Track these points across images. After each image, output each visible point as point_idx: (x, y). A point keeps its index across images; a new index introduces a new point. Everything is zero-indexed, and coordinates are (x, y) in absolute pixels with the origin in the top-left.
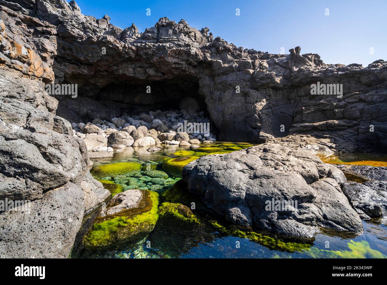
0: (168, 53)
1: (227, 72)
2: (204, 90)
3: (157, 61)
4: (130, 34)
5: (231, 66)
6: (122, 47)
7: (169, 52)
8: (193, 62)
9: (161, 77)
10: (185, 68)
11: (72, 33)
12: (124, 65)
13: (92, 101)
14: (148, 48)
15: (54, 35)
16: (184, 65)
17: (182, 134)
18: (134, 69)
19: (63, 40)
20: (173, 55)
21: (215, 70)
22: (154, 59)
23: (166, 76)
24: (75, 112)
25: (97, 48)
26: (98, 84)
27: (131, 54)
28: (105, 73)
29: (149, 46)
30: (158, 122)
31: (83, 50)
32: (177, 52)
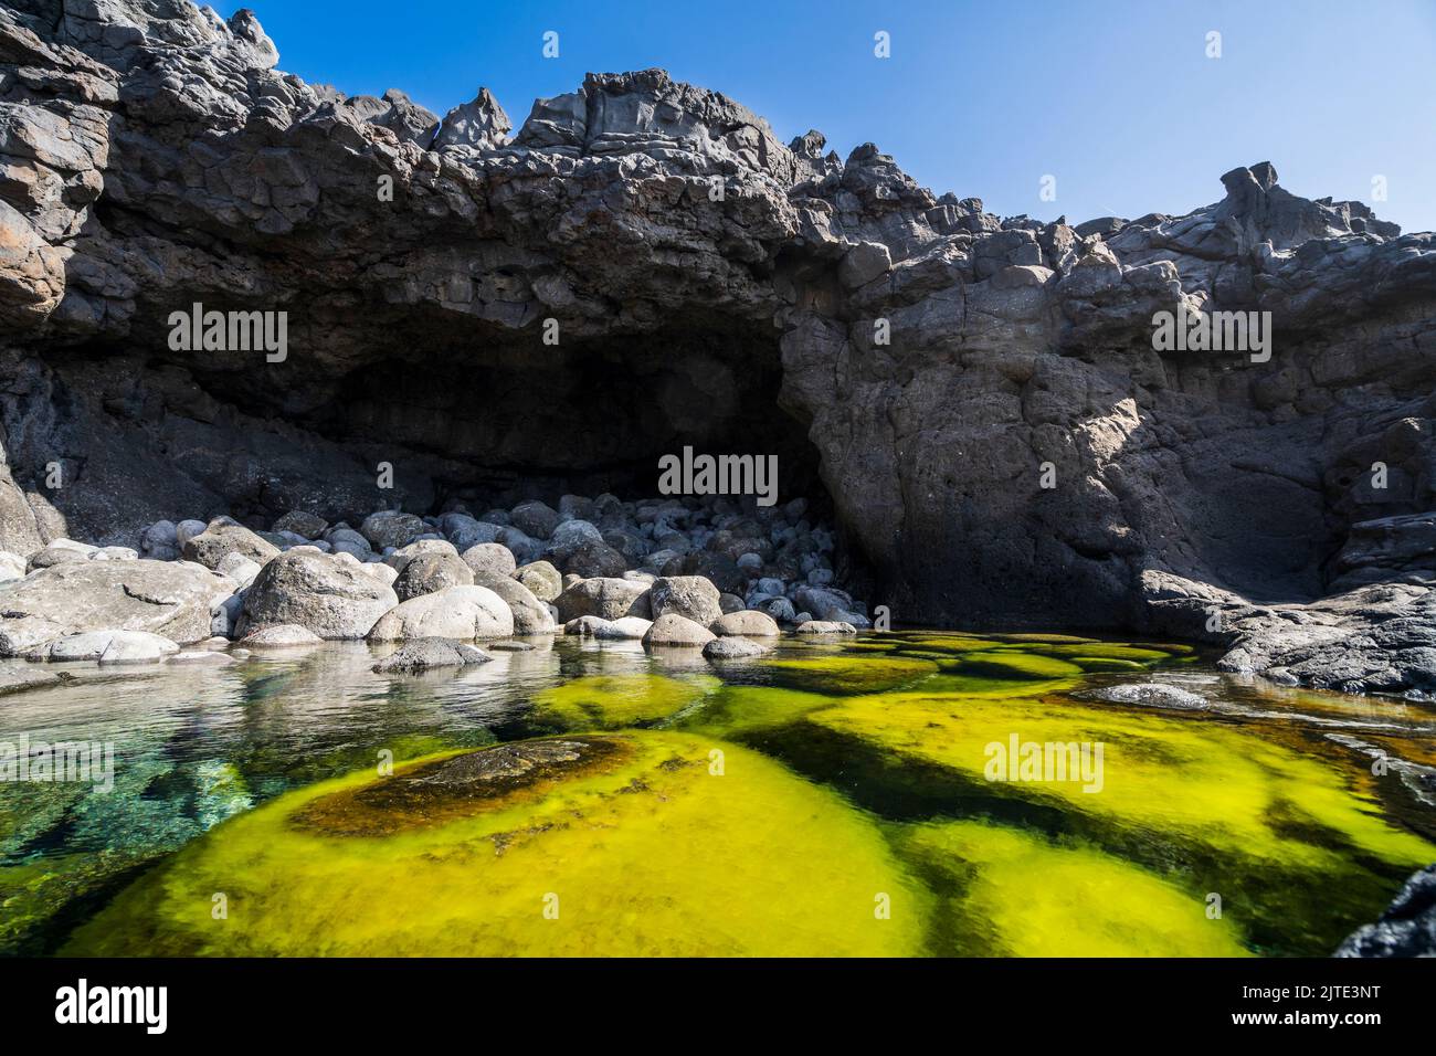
0: (629, 195)
1: (914, 293)
2: (805, 384)
3: (575, 235)
4: (466, 130)
5: (931, 262)
6: (408, 161)
7: (632, 190)
8: (749, 243)
9: (598, 320)
10: (713, 271)
11: (184, 98)
12: (431, 260)
13: (301, 436)
14: (535, 176)
15: (96, 102)
16: (709, 259)
17: (681, 586)
18: (476, 281)
19: (147, 134)
20: (656, 206)
21: (856, 290)
22: (564, 227)
23: (625, 319)
24: (196, 476)
25: (290, 161)
26: (319, 354)
27: (457, 202)
28: (345, 301)
29: (540, 164)
30: (581, 534)
31: (228, 178)
32: (675, 196)
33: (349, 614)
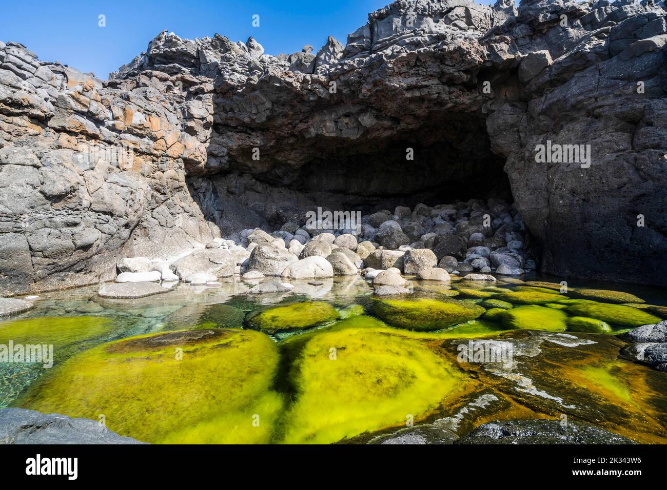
0: (389, 68)
1: (565, 75)
2: (500, 141)
3: (369, 93)
4: (325, 57)
5: (576, 53)
6: (298, 82)
7: (390, 66)
8: (456, 74)
9: (391, 128)
10: (439, 93)
11: (230, 82)
12: (317, 118)
13: (290, 193)
14: (348, 72)
15: (208, 92)
16: (435, 87)
17: (416, 254)
18: (336, 122)
19: (223, 97)
20: (404, 69)
21: (528, 82)
22: (364, 91)
23: (403, 125)
24: (257, 212)
25: (259, 95)
26: (289, 162)
27: (320, 92)
28: (291, 141)
29: (350, 66)
30: (391, 227)
31: (245, 106)
32: (412, 63)
33: (276, 267)
